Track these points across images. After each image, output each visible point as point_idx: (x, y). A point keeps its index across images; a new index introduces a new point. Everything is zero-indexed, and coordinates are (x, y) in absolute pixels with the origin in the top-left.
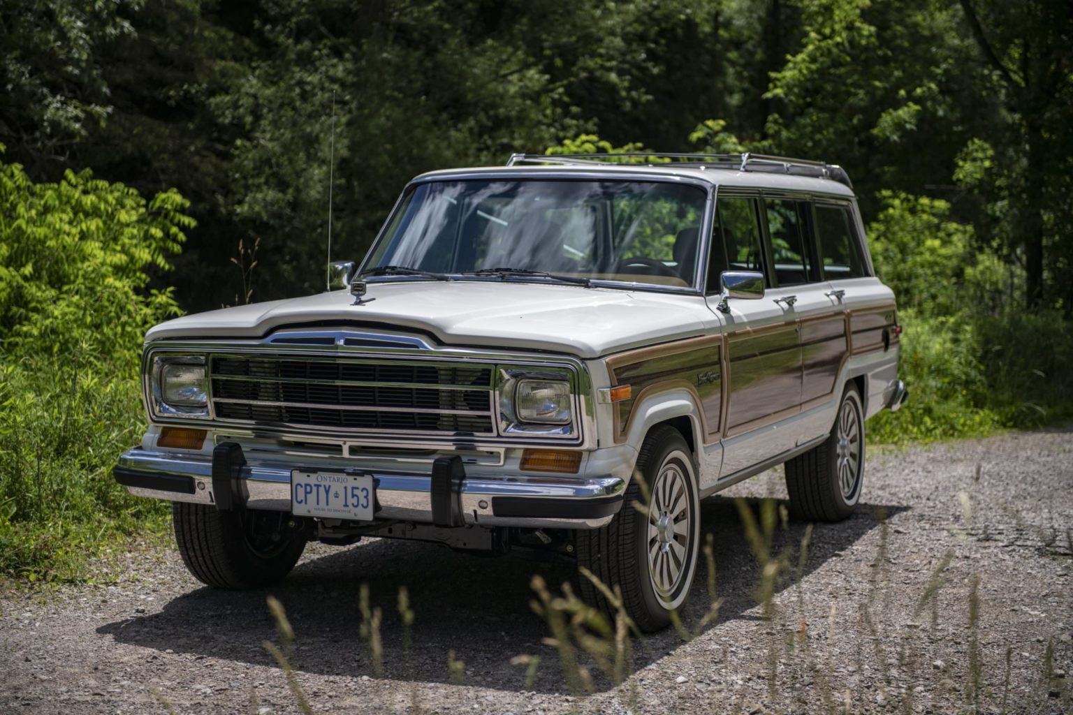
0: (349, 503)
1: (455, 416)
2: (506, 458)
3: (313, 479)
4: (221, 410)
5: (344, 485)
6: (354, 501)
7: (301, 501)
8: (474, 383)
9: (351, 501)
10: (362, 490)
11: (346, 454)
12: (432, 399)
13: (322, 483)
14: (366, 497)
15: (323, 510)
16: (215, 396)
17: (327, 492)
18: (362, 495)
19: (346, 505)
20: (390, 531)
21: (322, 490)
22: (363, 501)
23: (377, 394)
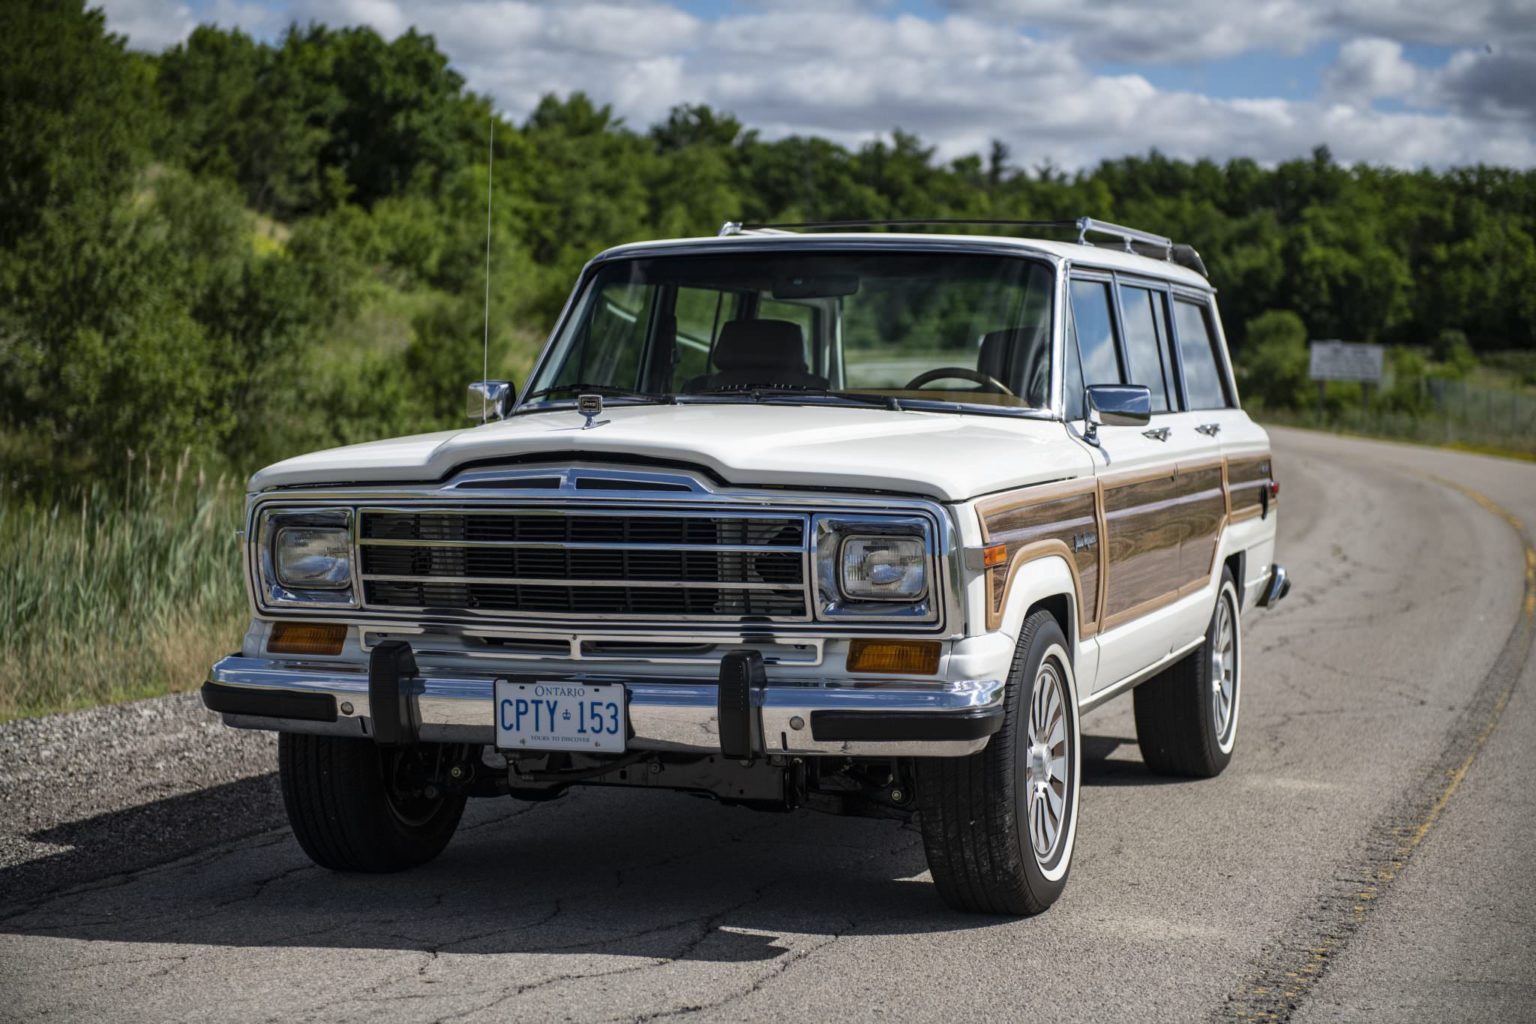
0: (587, 727)
1: (746, 592)
2: (825, 654)
3: (529, 692)
4: (373, 593)
5: (579, 699)
6: (596, 723)
7: (511, 727)
8: (772, 542)
9: (589, 723)
10: (608, 707)
11: (576, 653)
12: (707, 567)
13: (544, 698)
14: (614, 717)
15: (544, 739)
16: (365, 571)
17: (552, 711)
18: (607, 714)
19: (582, 730)
20: (623, 775)
21: (543, 708)
22: (609, 723)
23: (626, 562)
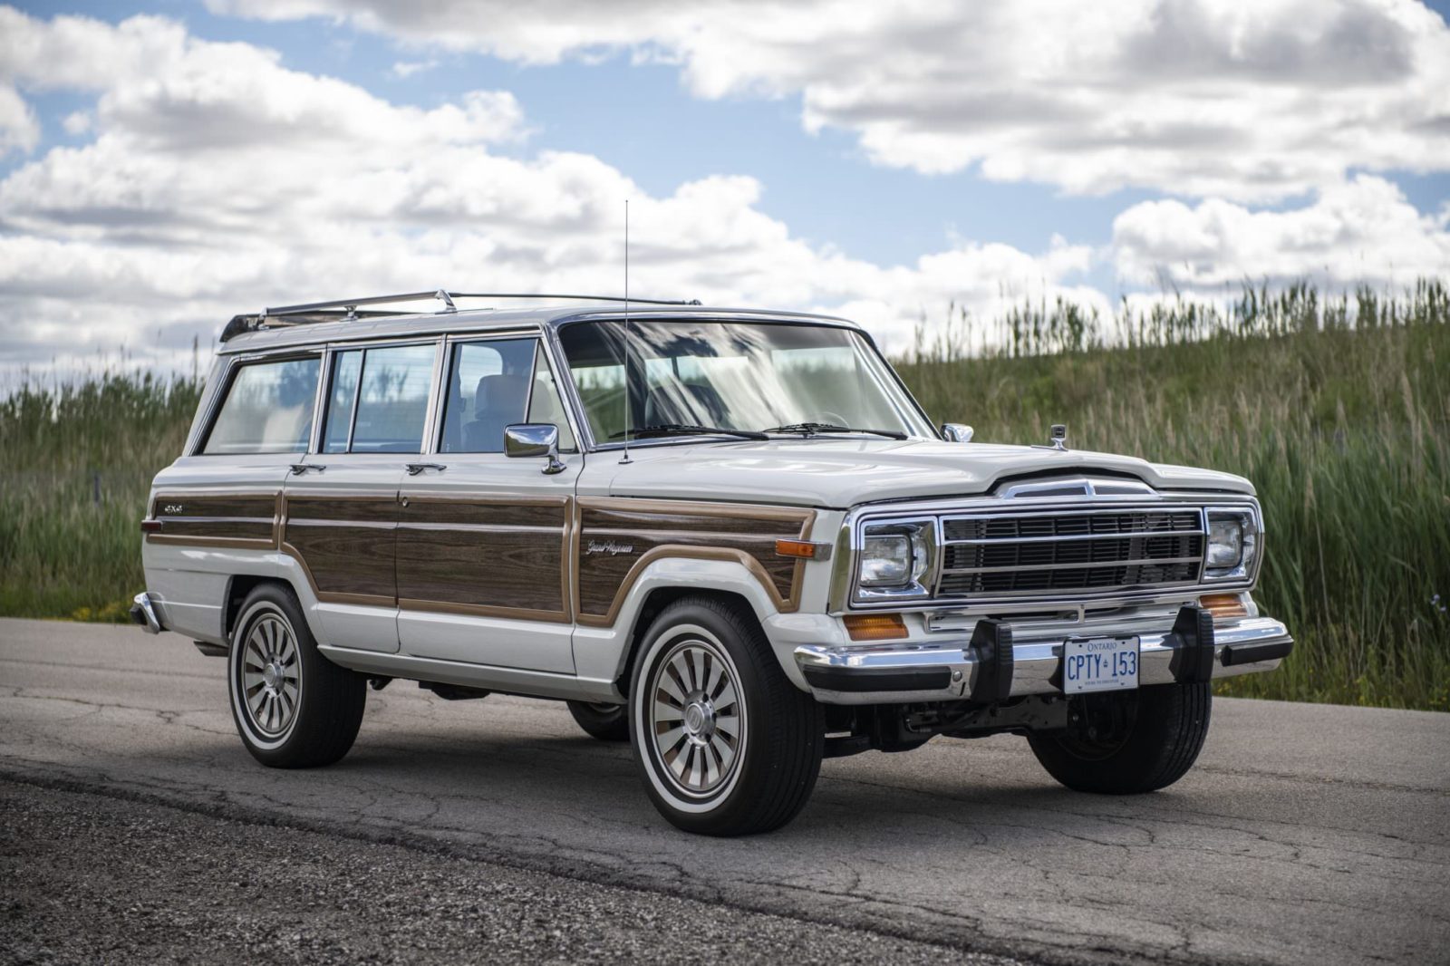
0: (1118, 672)
3: (1085, 649)
5: (1113, 651)
6: (1122, 668)
7: (1073, 677)
9: (1119, 668)
10: (1130, 654)
11: (1082, 619)
13: (1093, 653)
14: (1133, 662)
15: (1093, 683)
16: (945, 567)
17: (1098, 662)
18: (1129, 660)
19: (1115, 675)
21: (1093, 660)
22: (1130, 667)
